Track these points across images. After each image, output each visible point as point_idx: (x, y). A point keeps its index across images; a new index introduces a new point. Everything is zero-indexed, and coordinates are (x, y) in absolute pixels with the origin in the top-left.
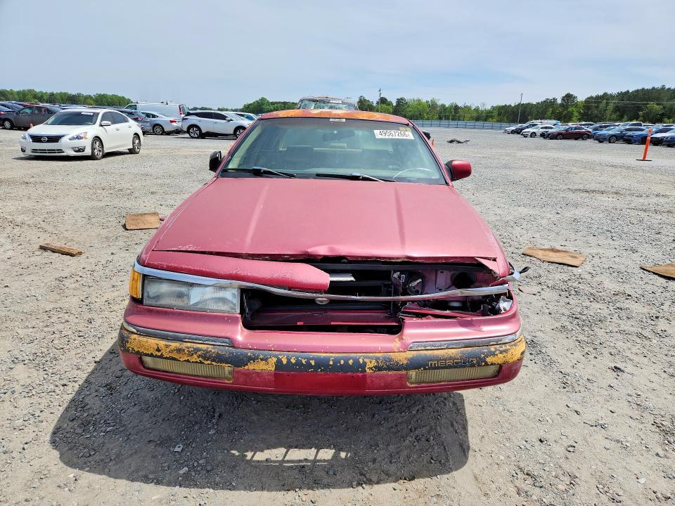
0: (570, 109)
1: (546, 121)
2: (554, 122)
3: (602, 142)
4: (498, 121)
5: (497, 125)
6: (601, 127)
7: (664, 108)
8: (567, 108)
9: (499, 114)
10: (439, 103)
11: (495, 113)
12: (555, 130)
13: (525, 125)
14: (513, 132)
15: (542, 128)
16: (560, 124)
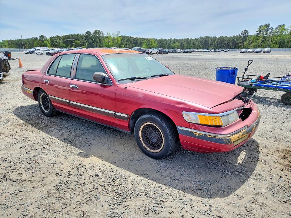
7: (81, 42)
8: (43, 42)
12: (52, 52)
15: (44, 51)
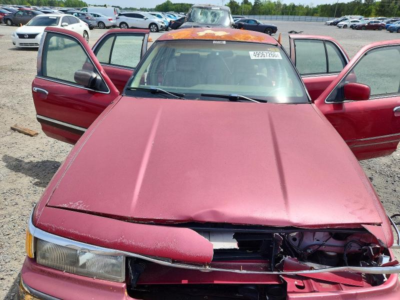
0: (370, 7)
1: (354, 16)
2: (360, 17)
3: (392, 32)
4: (320, 16)
5: (319, 19)
6: (392, 21)
8: (368, 7)
9: (322, 11)
10: (283, 3)
11: (319, 10)
12: (361, 23)
13: (340, 19)
14: (331, 24)
15: (351, 22)
16: (363, 18)
